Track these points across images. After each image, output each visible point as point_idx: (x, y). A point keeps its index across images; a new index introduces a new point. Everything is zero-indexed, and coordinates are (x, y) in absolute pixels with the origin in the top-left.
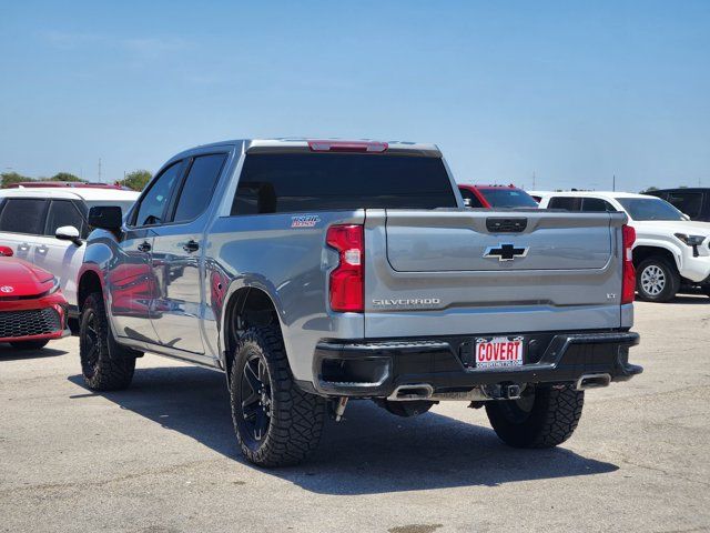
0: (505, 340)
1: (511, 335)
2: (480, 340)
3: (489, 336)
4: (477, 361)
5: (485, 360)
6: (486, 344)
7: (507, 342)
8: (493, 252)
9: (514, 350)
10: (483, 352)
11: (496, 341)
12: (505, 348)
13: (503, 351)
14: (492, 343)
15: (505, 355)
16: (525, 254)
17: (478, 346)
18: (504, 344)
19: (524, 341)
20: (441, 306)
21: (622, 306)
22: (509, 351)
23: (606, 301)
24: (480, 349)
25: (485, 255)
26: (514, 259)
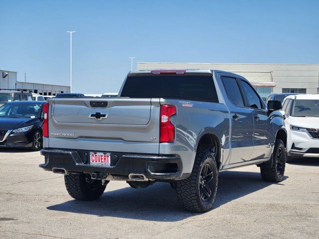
0: (102, 154)
1: (105, 152)
2: (91, 153)
3: (95, 152)
4: (91, 161)
5: (94, 162)
6: (94, 155)
7: (103, 155)
8: (92, 115)
9: (107, 159)
10: (94, 158)
11: (98, 154)
12: (103, 157)
13: (102, 159)
14: (97, 154)
15: (103, 160)
16: (106, 117)
17: (91, 155)
18: (102, 156)
19: (111, 155)
20: (75, 137)
21: (160, 144)
22: (105, 159)
23: (151, 141)
24: (92, 158)
25: (90, 117)
26: (101, 119)
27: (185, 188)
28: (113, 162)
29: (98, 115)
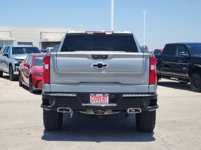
0: (101, 95)
1: (104, 94)
2: (91, 95)
3: (95, 93)
4: (91, 101)
5: (94, 101)
6: (94, 96)
8: (94, 66)
9: (105, 99)
10: (93, 99)
11: (98, 95)
12: (102, 98)
14: (96, 96)
15: (102, 100)
16: (107, 67)
17: (91, 97)
18: (101, 96)
19: (109, 96)
20: (76, 83)
21: (149, 85)
22: (103, 99)
23: (142, 84)
24: (92, 98)
25: (92, 66)
26: (102, 68)
27: (148, 116)
28: (111, 101)
29: (100, 66)
